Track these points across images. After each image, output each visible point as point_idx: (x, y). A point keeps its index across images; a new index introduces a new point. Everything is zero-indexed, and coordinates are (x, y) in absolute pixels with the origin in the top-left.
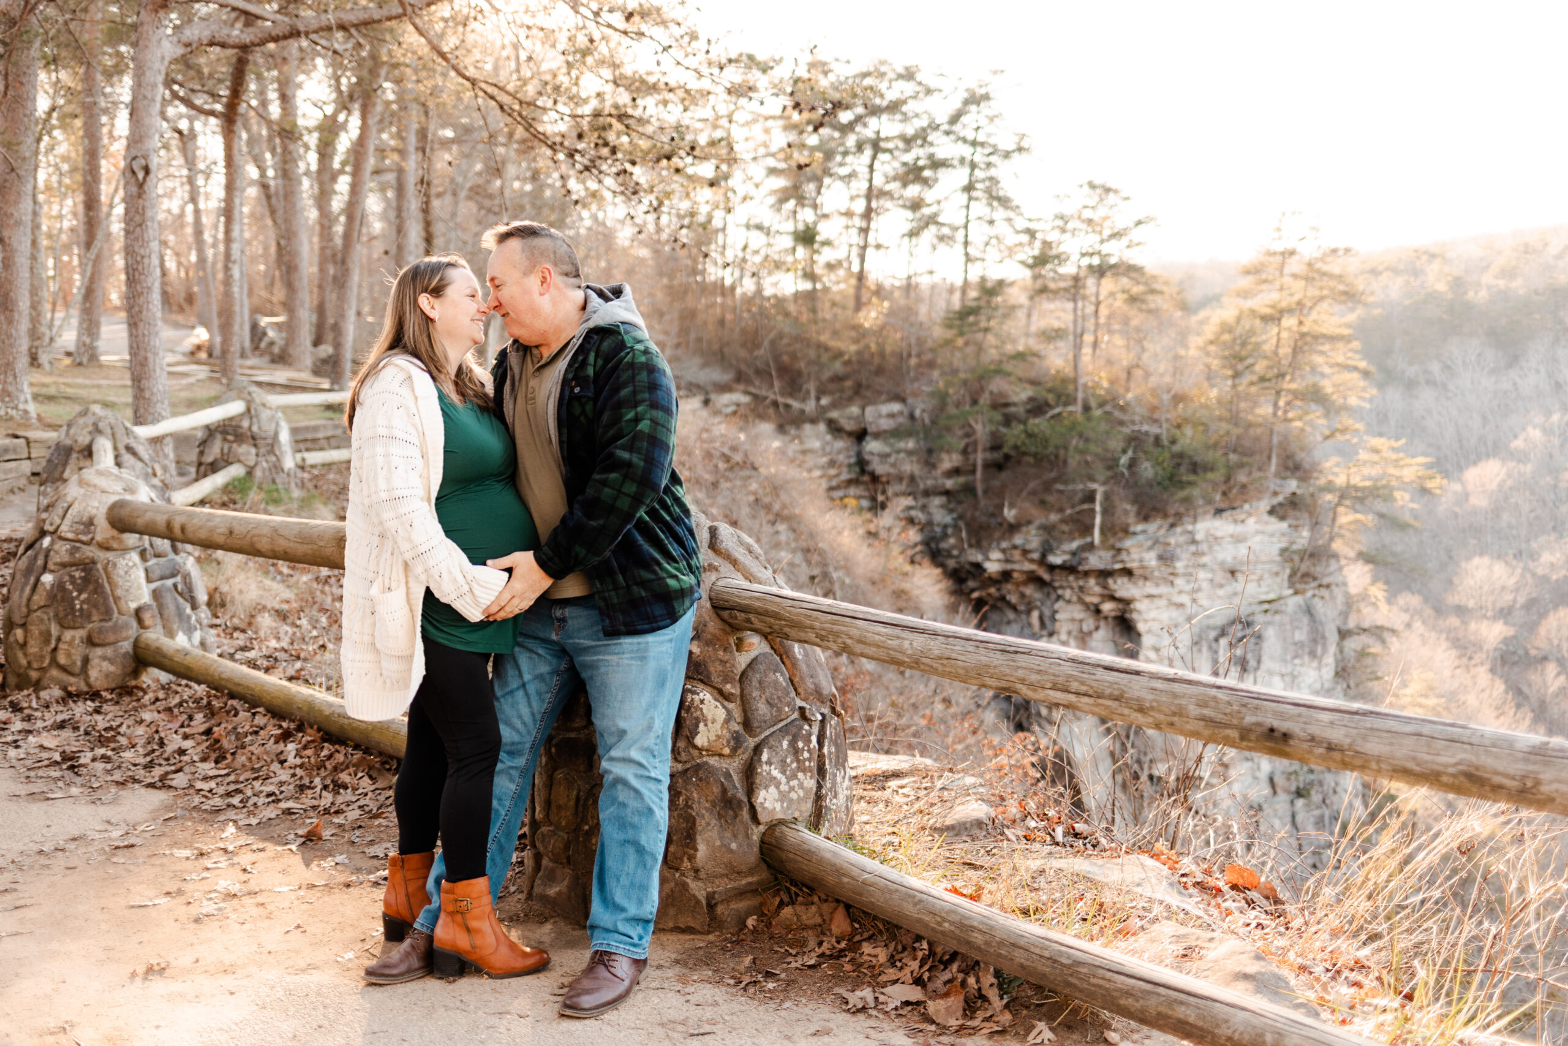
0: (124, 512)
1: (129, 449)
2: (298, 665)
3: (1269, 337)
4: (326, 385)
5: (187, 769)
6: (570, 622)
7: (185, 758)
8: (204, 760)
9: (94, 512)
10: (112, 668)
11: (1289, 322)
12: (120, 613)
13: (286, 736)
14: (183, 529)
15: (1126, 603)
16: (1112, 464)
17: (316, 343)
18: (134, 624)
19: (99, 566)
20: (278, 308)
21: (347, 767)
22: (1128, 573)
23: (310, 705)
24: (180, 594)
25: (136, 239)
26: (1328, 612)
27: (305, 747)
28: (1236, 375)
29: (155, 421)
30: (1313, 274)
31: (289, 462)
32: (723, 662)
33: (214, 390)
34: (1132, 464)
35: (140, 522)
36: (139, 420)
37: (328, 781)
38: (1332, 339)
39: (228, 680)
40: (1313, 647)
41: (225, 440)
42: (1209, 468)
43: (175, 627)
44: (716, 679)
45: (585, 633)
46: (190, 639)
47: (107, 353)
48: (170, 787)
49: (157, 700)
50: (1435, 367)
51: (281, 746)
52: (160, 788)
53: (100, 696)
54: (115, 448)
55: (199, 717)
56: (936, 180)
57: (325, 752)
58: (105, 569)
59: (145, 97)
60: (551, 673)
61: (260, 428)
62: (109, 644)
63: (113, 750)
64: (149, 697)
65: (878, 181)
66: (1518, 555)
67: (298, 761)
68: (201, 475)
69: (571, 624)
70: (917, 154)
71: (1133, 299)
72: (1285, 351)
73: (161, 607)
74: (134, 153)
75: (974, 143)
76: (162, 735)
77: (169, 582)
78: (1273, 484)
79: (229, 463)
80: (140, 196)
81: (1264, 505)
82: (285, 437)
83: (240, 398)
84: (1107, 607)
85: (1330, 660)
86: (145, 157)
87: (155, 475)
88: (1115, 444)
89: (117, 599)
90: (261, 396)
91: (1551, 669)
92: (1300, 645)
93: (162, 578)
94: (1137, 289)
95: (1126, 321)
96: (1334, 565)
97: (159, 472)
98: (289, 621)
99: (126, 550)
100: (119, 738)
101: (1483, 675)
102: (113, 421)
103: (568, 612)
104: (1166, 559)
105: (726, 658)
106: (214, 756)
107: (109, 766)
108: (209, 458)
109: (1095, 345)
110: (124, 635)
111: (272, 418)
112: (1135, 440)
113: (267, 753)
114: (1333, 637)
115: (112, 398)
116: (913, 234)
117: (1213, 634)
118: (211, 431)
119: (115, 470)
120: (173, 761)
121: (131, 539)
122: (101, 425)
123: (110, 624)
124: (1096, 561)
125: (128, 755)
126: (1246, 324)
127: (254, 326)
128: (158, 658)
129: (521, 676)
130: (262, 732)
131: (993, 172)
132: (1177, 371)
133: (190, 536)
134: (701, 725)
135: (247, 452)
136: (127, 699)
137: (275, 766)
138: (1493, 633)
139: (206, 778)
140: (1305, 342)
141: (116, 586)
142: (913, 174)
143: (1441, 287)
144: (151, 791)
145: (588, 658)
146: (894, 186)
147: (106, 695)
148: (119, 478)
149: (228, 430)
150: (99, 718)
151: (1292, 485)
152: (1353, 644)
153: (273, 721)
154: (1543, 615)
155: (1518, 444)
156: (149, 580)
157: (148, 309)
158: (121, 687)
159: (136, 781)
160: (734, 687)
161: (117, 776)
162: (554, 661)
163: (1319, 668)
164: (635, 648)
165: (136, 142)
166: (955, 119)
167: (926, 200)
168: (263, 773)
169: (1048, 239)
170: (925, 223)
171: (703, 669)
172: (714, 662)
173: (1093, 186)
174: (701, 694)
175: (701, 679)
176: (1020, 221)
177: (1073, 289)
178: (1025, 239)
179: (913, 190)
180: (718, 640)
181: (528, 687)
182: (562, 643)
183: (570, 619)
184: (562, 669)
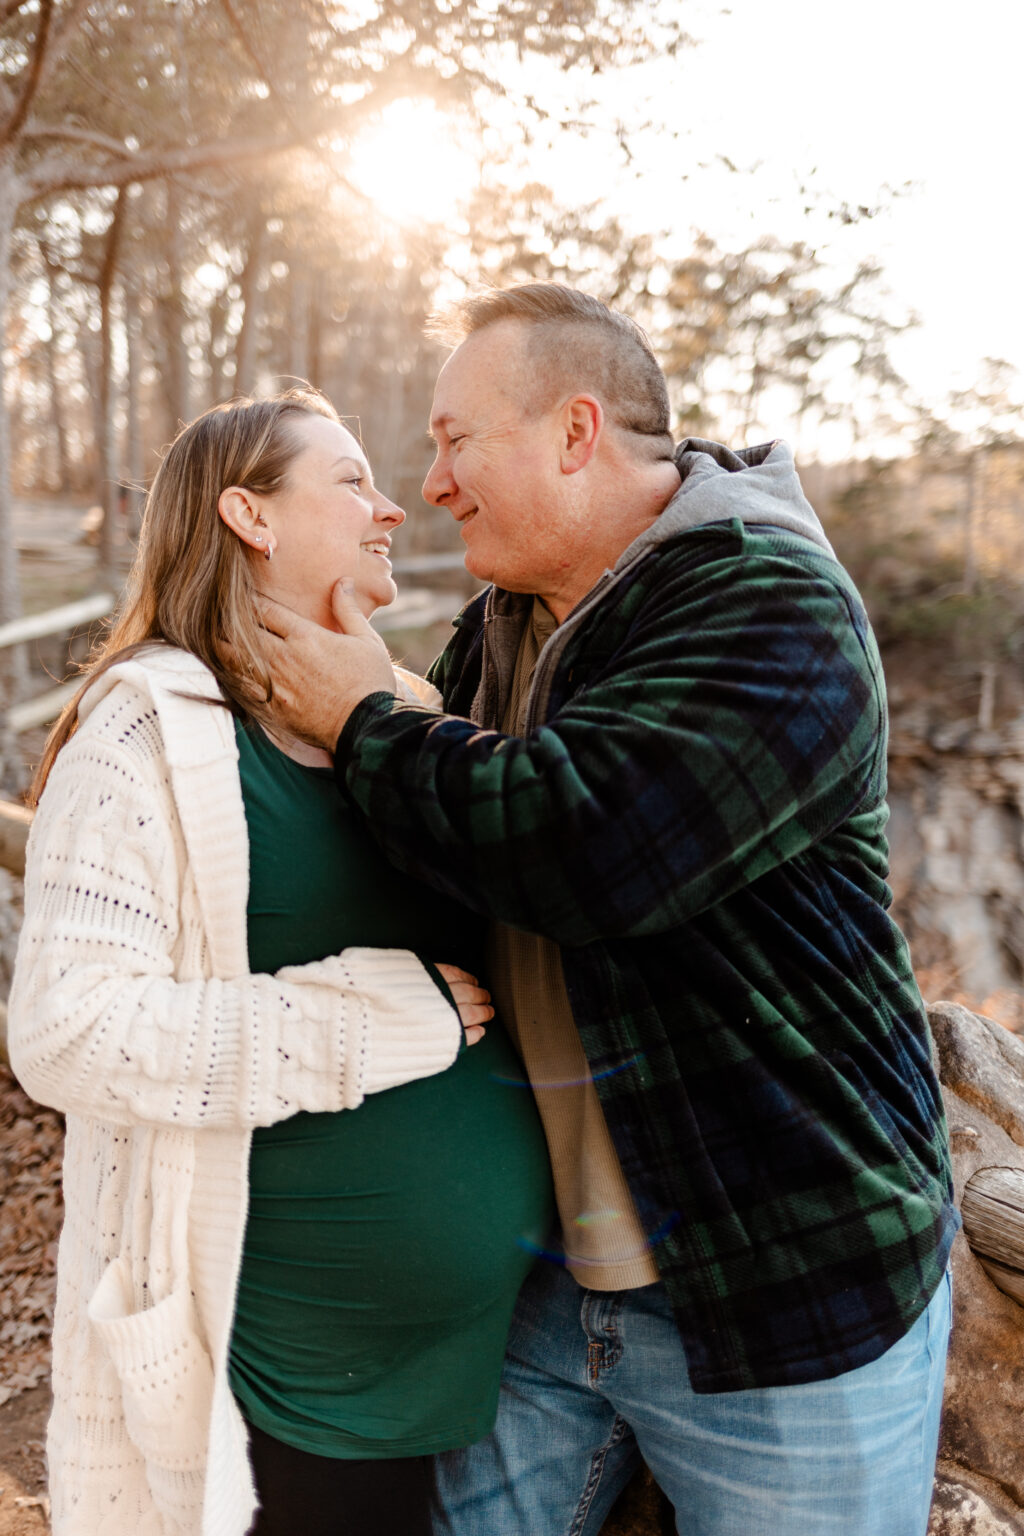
16: (1001, 644)
22: (1017, 756)
45: (675, 1395)
56: (822, 355)
65: (764, 358)
69: (634, 1357)
70: (797, 332)
84: (994, 790)
88: (1006, 626)
103: (623, 1325)
116: (802, 411)
124: (984, 743)
131: (882, 348)
142: (799, 350)
146: (780, 364)
162: (587, 1427)
166: (847, 291)
167: (811, 375)
168: (33, 1260)
169: (938, 415)
170: (810, 400)
171: (977, 1436)
172: (990, 1409)
173: (988, 360)
174: (966, 1505)
175: (973, 1463)
176: (911, 397)
177: (966, 466)
178: (912, 416)
179: (798, 366)
180: (998, 1347)
181: (519, 1491)
182: (607, 1395)
183: (630, 1341)
184: (607, 1444)
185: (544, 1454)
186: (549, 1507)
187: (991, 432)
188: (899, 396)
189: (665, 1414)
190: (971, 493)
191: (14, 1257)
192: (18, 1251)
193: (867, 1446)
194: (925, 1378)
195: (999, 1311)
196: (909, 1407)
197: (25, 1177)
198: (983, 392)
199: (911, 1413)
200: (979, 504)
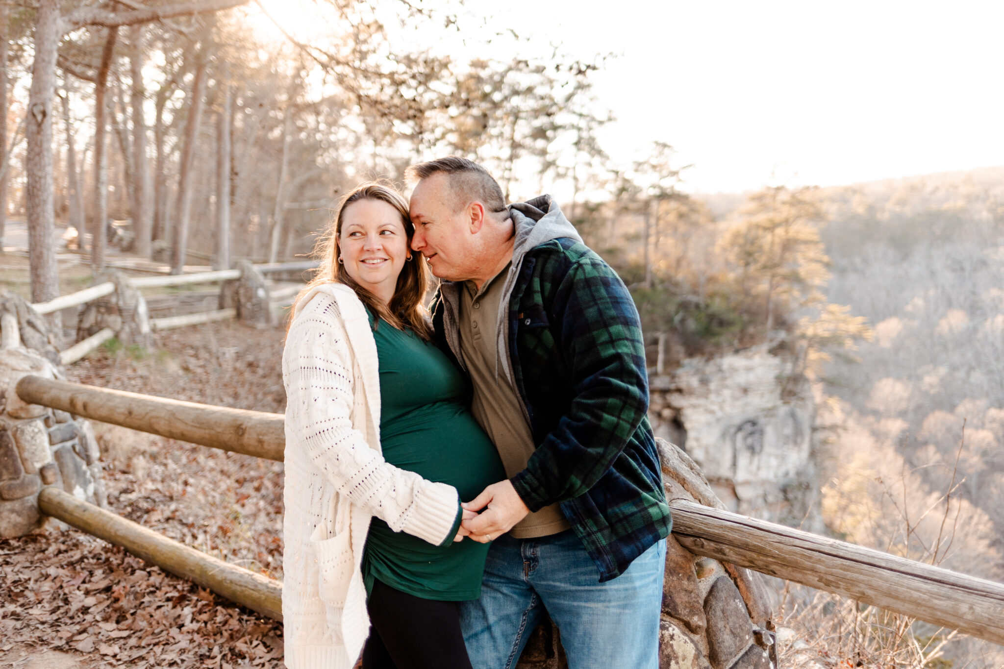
0: (32, 388)
1: (30, 324)
2: (173, 506)
3: (767, 239)
4: (166, 269)
5: (90, 630)
6: (542, 562)
7: (89, 618)
8: (106, 619)
9: (5, 386)
10: (19, 520)
11: (780, 231)
12: (27, 472)
13: (181, 600)
14: (85, 406)
15: (678, 411)
16: (669, 320)
17: (154, 237)
18: (39, 481)
19: (9, 433)
20: (124, 215)
21: (243, 636)
22: (679, 391)
23: (203, 570)
24: (78, 454)
25: (36, 165)
26: (804, 415)
27: (200, 612)
28: (747, 264)
29: (49, 299)
30: (795, 201)
31: (145, 328)
32: (689, 592)
33: (85, 273)
34: (683, 321)
35: (46, 397)
36: (36, 299)
37: (226, 650)
38: (806, 242)
39: (124, 538)
40: (796, 438)
41: (98, 312)
42: (730, 324)
43: (73, 482)
44: (683, 612)
45: (561, 575)
46: (85, 491)
47: (8, 246)
48: (76, 650)
49: (60, 552)
50: (857, 260)
51: (178, 610)
52: (67, 652)
53: (9, 544)
54: (19, 323)
55: (99, 573)
56: (555, 137)
57: (219, 618)
58: (15, 436)
59: (43, 60)
60: (518, 614)
61: (125, 303)
62: (17, 499)
63: (22, 605)
64: (53, 549)
65: (518, 137)
66: (910, 377)
67: (195, 626)
68: (80, 338)
69: (544, 564)
70: (542, 121)
71: (681, 216)
72: (777, 249)
73: (61, 465)
74: (35, 101)
75: (581, 115)
76: (66, 591)
77: (69, 444)
78: (770, 334)
79: (101, 329)
80: (39, 133)
81: (765, 347)
82: (142, 309)
83: (110, 280)
84: (667, 413)
85: (806, 447)
86: (43, 104)
87: (49, 342)
88: (671, 308)
89: (24, 461)
90: (124, 278)
91: (931, 449)
92: (787, 437)
93: (63, 441)
94: (684, 209)
95: (675, 229)
96: (806, 386)
97: (53, 340)
98: (158, 461)
99: (32, 418)
100: (27, 593)
101: (890, 452)
102: (17, 302)
103: (539, 551)
104: (704, 381)
105: (691, 587)
106: (115, 616)
107: (18, 624)
108: (86, 325)
109: (656, 244)
110: (30, 490)
111: (134, 296)
112: (684, 306)
113: (166, 617)
114: (807, 431)
115: (13, 279)
116: (542, 171)
117: (733, 430)
118: (88, 306)
119: (23, 350)
120: (77, 620)
121: (37, 409)
122: (8, 305)
123: (18, 482)
124: (660, 382)
125: (36, 611)
126: (753, 233)
127: (109, 228)
128: (60, 512)
129: (485, 617)
130: (158, 593)
131: (592, 133)
132: (708, 262)
133: (92, 412)
134: (673, 663)
135: (114, 320)
136: (31, 547)
137: (174, 631)
138: (895, 426)
139: (110, 641)
140: (789, 245)
141: (24, 449)
142: (540, 133)
143: (861, 210)
144: (59, 654)
145: (565, 602)
146: (528, 142)
147: (13, 543)
148: (27, 357)
149: (101, 305)
150: (8, 569)
151: (782, 335)
152: (820, 436)
153: (167, 580)
154: (925, 416)
155: (909, 308)
156: (51, 443)
157: (44, 217)
158: (26, 536)
159: (43, 641)
160: (700, 619)
161: (27, 636)
162: (522, 600)
163: (799, 451)
164: (622, 594)
165: (36, 93)
166: (569, 98)
167: (549, 150)
168: (163, 637)
169: (627, 176)
170: (548, 165)
171: (674, 602)
172: (679, 592)
173: (657, 143)
174: (670, 629)
175: (673, 613)
176: (610, 165)
177: (645, 209)
178: (612, 176)
179: (540, 143)
180: (681, 568)
181: (493, 629)
182: (532, 582)
183: (543, 558)
184: (529, 608)
185: (504, 613)
186: (505, 636)
187: (661, 188)
188: (603, 164)
189: (557, 584)
190: (648, 226)
191: (151, 637)
192: (153, 633)
193: (638, 584)
194: (658, 562)
195: (682, 554)
196: (652, 572)
197: (147, 599)
198: (654, 162)
199: (653, 574)
200: (653, 231)
